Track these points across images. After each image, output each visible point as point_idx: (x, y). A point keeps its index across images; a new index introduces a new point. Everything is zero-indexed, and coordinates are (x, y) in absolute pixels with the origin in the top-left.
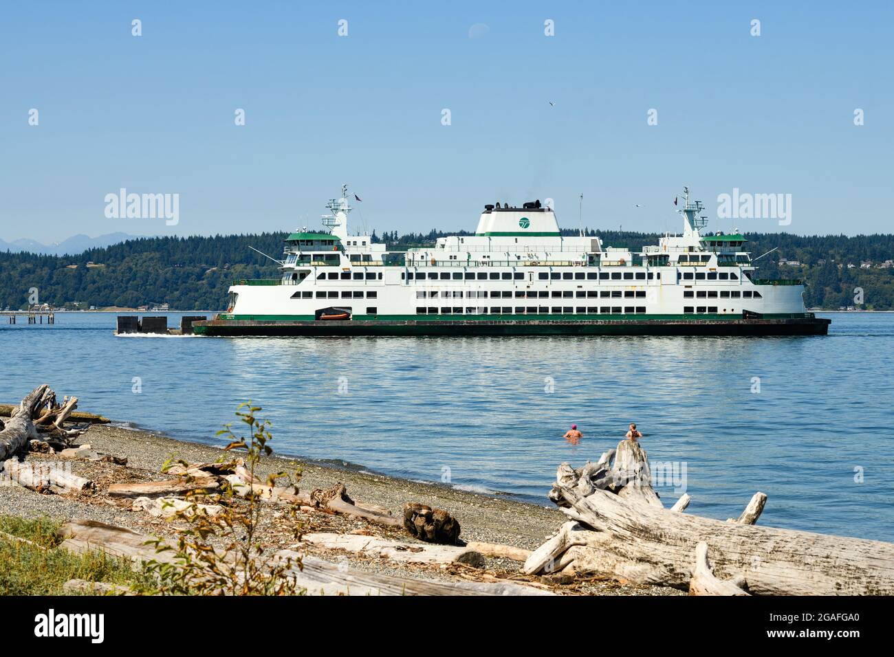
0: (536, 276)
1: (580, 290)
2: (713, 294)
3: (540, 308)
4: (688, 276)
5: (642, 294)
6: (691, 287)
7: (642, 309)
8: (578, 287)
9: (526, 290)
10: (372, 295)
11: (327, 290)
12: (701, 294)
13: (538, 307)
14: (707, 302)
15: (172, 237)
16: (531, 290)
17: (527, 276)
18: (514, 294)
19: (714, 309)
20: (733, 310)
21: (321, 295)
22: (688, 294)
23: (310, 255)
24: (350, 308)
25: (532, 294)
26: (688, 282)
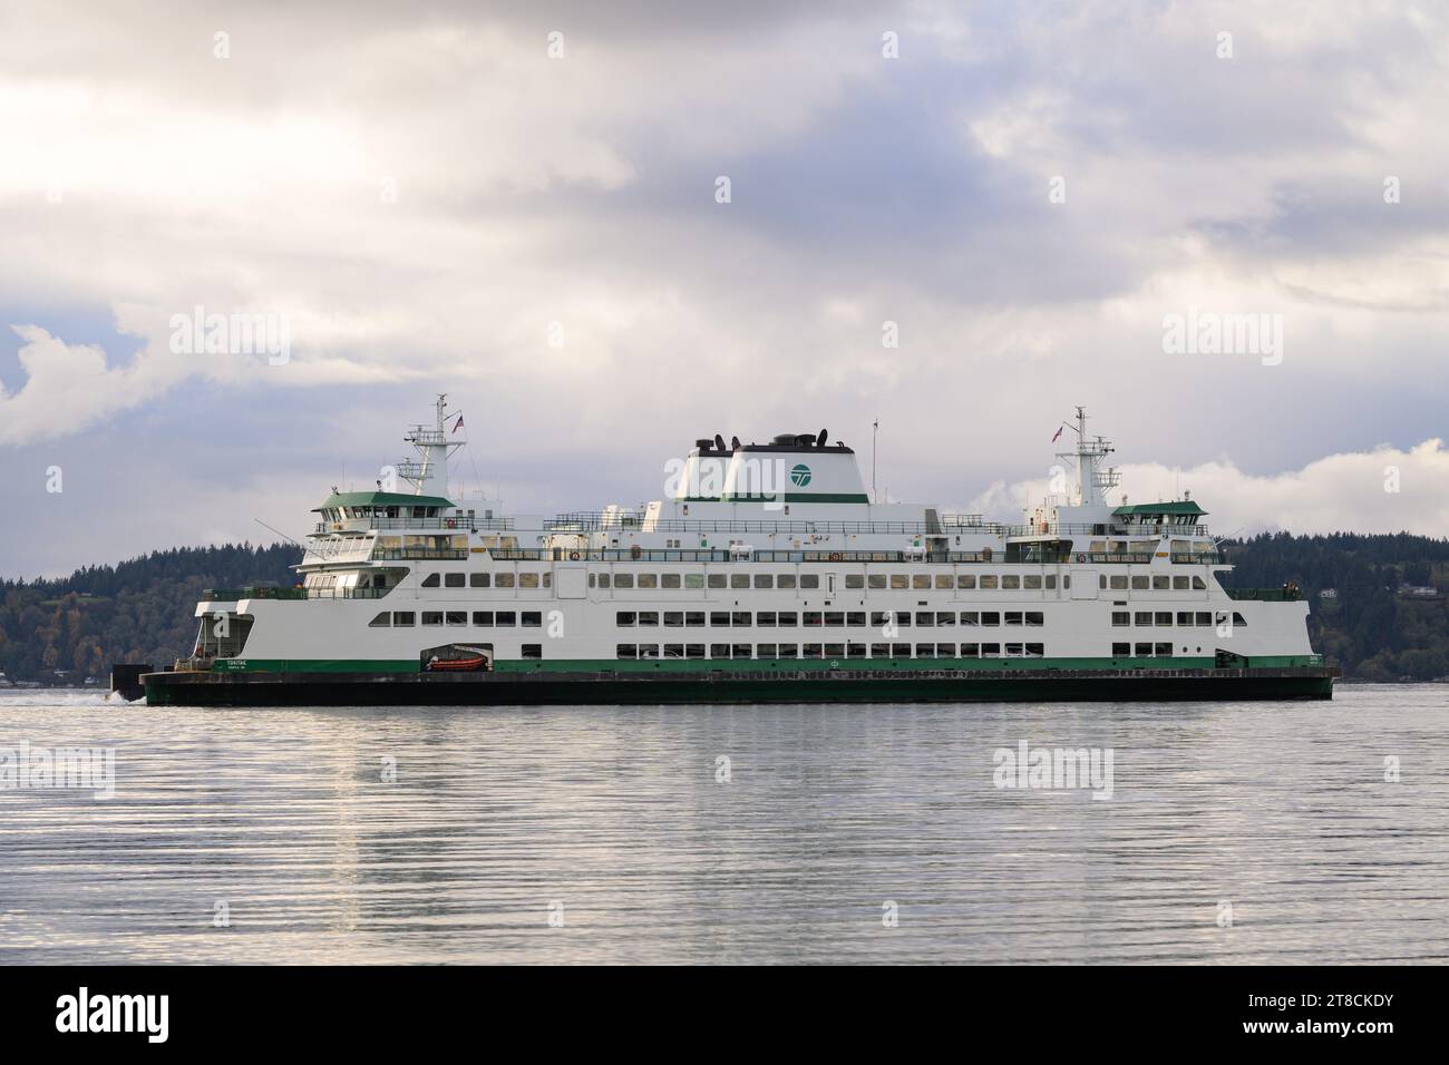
0: (840, 583)
1: (924, 609)
2: (1164, 618)
3: (850, 646)
4: (1119, 582)
5: (1035, 619)
6: (1124, 603)
7: (1037, 648)
8: (920, 603)
9: (823, 609)
10: (533, 618)
11: (445, 608)
12: (1143, 619)
13: (846, 643)
14: (1154, 634)
15: (239, 546)
16: (832, 609)
17: (823, 582)
18: (800, 619)
19: (1165, 648)
20: (1199, 650)
21: (432, 618)
22: (1120, 619)
23: (399, 537)
24: (489, 647)
25: (834, 619)
26: (1120, 595)
